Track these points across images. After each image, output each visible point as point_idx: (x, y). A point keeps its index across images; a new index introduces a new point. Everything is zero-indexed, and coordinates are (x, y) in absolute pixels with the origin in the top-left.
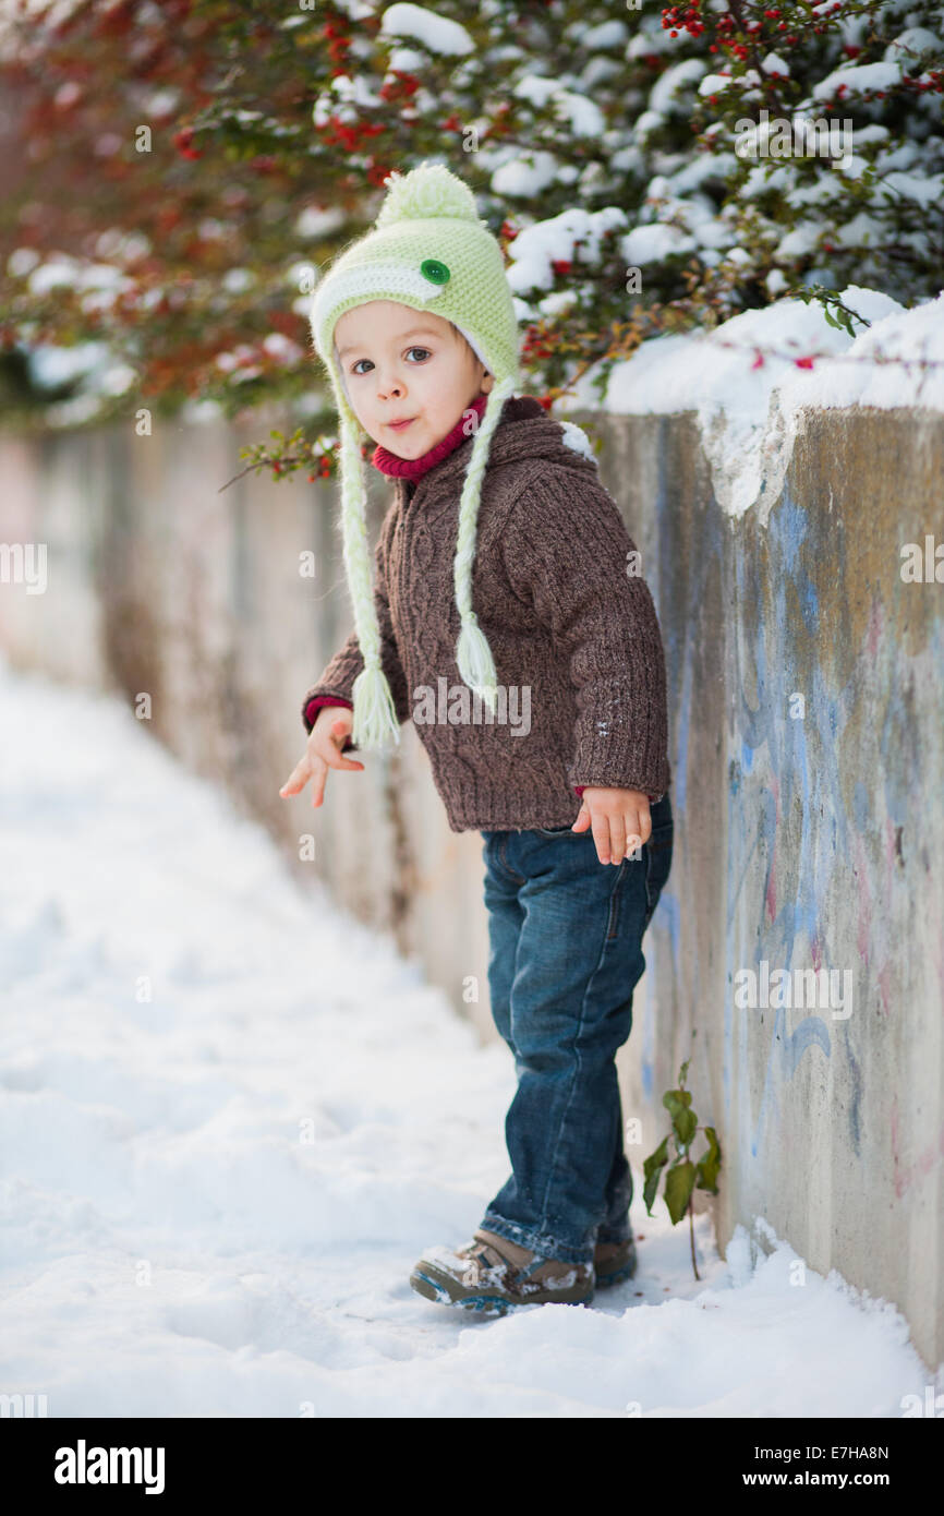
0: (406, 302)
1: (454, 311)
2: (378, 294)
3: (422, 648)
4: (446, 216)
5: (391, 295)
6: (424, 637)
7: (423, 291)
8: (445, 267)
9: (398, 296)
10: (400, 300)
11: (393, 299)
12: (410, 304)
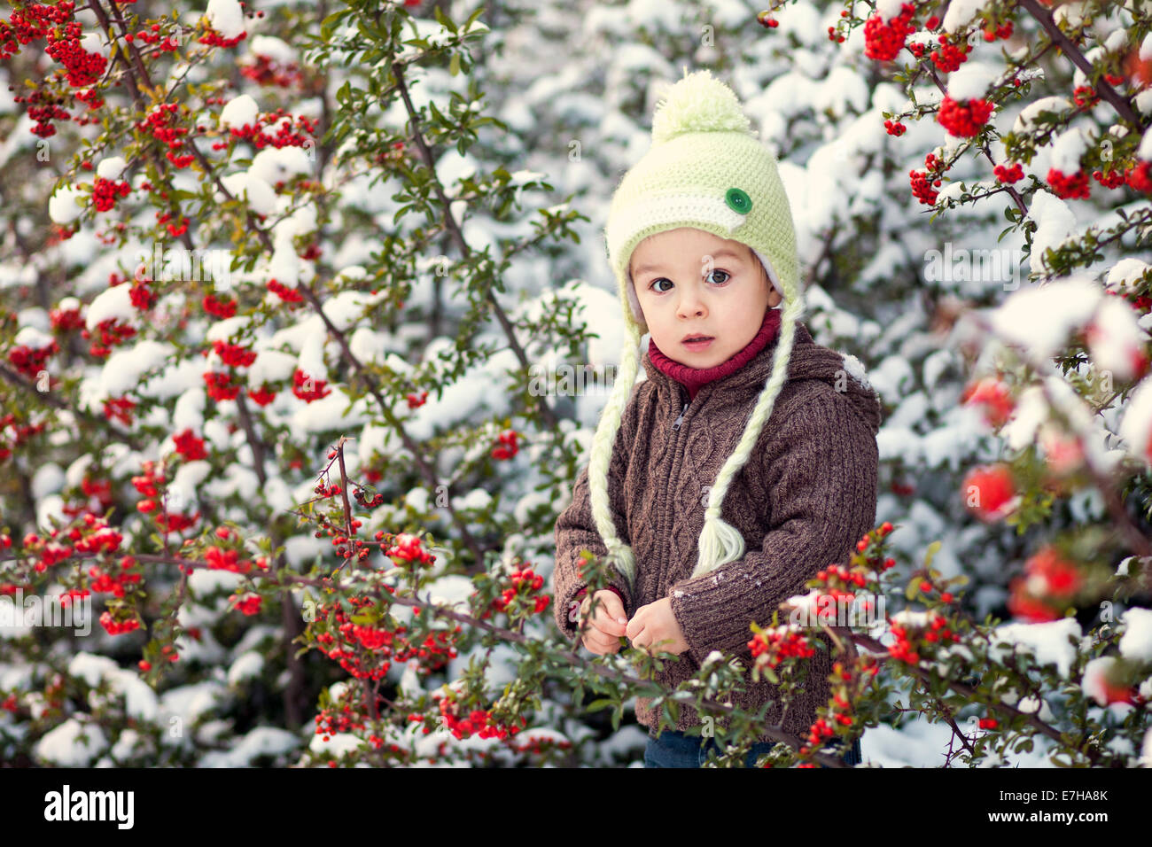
0: (712, 231)
1: (755, 238)
2: (686, 223)
3: (677, 544)
4: (725, 130)
5: (699, 224)
6: (681, 534)
7: (727, 220)
8: (745, 194)
9: (706, 225)
10: (706, 229)
11: (699, 228)
12: (717, 233)
